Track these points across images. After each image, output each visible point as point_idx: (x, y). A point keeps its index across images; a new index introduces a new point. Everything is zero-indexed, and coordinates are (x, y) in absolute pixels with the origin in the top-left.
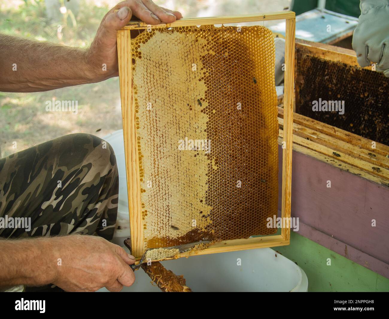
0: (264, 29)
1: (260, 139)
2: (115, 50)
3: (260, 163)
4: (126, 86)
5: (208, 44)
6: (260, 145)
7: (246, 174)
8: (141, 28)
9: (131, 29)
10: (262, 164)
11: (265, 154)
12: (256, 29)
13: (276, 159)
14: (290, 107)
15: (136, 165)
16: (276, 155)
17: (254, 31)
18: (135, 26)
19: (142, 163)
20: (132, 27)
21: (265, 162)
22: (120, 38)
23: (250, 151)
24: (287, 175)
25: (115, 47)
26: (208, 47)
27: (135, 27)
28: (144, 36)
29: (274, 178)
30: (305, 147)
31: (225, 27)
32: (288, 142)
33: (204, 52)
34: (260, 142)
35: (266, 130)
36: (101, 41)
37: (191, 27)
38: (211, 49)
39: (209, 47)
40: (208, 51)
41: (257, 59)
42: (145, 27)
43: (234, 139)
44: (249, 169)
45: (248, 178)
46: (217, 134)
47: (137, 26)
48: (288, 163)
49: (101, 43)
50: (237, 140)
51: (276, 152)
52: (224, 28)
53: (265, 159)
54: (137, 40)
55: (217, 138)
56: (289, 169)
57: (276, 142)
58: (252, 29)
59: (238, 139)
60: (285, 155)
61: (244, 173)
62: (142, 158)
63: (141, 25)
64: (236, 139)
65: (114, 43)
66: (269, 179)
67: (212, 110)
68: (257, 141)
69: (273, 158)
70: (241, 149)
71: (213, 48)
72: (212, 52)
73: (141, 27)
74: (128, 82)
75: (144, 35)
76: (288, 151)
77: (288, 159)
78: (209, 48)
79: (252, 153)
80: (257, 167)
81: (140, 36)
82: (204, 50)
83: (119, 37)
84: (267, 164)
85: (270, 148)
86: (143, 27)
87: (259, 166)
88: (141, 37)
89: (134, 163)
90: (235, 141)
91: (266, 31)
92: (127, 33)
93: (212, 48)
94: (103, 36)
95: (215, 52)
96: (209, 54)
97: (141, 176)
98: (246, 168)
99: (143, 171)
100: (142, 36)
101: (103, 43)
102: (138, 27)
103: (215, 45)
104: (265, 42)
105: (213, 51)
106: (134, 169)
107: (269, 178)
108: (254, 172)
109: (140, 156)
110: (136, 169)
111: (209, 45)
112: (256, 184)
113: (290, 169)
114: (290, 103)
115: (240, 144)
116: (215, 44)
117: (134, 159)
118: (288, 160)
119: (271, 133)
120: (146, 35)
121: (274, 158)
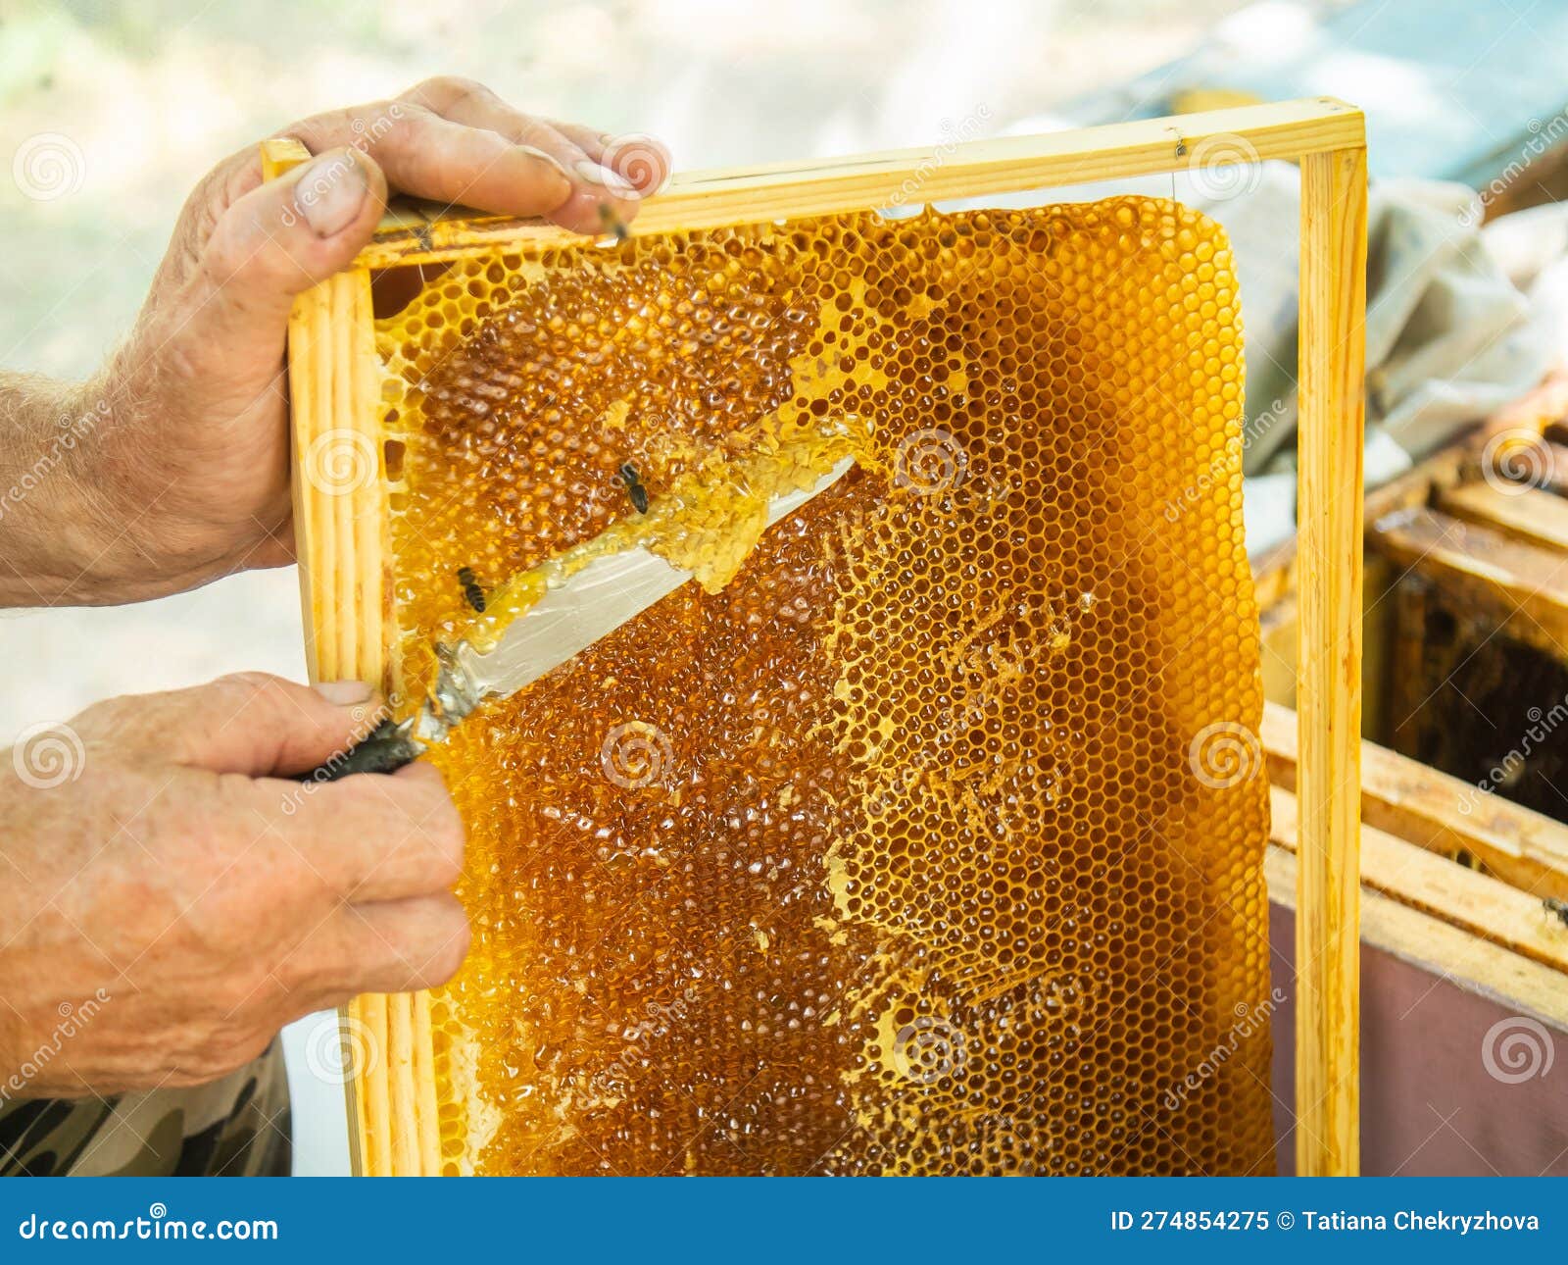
0: (1175, 214)
1: (1162, 878)
2: (275, 408)
3: (1163, 1015)
4: (348, 608)
5: (846, 324)
6: (1163, 912)
7: (1086, 1087)
8: (436, 257)
9: (375, 263)
10: (1178, 1022)
11: (1194, 959)
12: (1125, 215)
13: (1256, 984)
14: (1341, 672)
15: (418, 1085)
16: (1259, 957)
17: (1117, 230)
18: (402, 245)
19: (452, 1072)
20: (389, 255)
21: (1195, 1009)
22: (311, 325)
23: (1106, 949)
24: (1334, 1080)
25: (275, 389)
26: (845, 344)
27: (404, 253)
28: (456, 302)
29: (1249, 1099)
30: (1453, 922)
31: (943, 219)
32: (1336, 886)
33: (822, 375)
34: (1162, 894)
35: (1194, 816)
36: (189, 356)
37: (738, 230)
38: (862, 353)
39: (855, 343)
40: (846, 366)
41: (1135, 399)
42: (462, 247)
43: (1011, 886)
44: (1102, 1059)
45: (1099, 1112)
46: (903, 860)
47: (415, 243)
48: (1339, 1007)
49: (188, 368)
50: (1027, 889)
51: (1259, 940)
52: (935, 220)
53: (1194, 993)
54: (413, 329)
55: (907, 883)
56: (1340, 1041)
57: (1255, 880)
58: (1105, 220)
59: (1035, 880)
60: (1316, 959)
61: (1071, 1082)
62: (454, 1037)
63: (438, 239)
64: (1024, 886)
65: (273, 363)
66: (1224, 1108)
67: (874, 722)
68: (1146, 888)
69: (1242, 980)
70: (1052, 940)
71: (879, 351)
72: (872, 371)
73: (439, 249)
74: (360, 587)
75: (453, 292)
76: (1334, 938)
77: (1333, 981)
78: (850, 351)
79: (1116, 964)
80: (1148, 1043)
81: (430, 302)
82: (822, 367)
83: (303, 318)
84: (1208, 1017)
85: (1226, 922)
86: (451, 247)
87: (1163, 1032)
88: (439, 308)
89: (405, 1072)
90: (1018, 894)
91: (1192, 227)
92: (355, 291)
93: (872, 352)
94: (204, 335)
95: (890, 370)
96: (850, 385)
97: (445, 1153)
98: (1086, 1053)
99: (461, 1117)
100: (444, 301)
101: (201, 372)
102: (422, 250)
103: (887, 331)
104: (1186, 294)
105: (876, 364)
106: (406, 1111)
107: (1219, 1099)
108: (1132, 1071)
109: (441, 1028)
110: (417, 1112)
111: (849, 335)
112: (1148, 1144)
113: (1347, 1043)
114: (1342, 650)
115: (1046, 914)
116: (890, 322)
117: (403, 1050)
118: (1337, 992)
119: (1230, 829)
120: (466, 294)
121: (1250, 977)
